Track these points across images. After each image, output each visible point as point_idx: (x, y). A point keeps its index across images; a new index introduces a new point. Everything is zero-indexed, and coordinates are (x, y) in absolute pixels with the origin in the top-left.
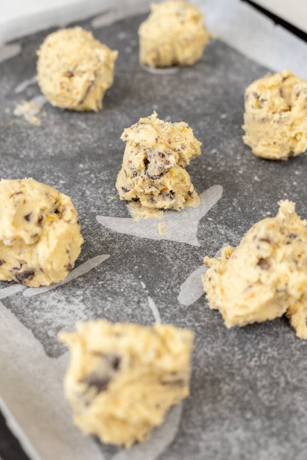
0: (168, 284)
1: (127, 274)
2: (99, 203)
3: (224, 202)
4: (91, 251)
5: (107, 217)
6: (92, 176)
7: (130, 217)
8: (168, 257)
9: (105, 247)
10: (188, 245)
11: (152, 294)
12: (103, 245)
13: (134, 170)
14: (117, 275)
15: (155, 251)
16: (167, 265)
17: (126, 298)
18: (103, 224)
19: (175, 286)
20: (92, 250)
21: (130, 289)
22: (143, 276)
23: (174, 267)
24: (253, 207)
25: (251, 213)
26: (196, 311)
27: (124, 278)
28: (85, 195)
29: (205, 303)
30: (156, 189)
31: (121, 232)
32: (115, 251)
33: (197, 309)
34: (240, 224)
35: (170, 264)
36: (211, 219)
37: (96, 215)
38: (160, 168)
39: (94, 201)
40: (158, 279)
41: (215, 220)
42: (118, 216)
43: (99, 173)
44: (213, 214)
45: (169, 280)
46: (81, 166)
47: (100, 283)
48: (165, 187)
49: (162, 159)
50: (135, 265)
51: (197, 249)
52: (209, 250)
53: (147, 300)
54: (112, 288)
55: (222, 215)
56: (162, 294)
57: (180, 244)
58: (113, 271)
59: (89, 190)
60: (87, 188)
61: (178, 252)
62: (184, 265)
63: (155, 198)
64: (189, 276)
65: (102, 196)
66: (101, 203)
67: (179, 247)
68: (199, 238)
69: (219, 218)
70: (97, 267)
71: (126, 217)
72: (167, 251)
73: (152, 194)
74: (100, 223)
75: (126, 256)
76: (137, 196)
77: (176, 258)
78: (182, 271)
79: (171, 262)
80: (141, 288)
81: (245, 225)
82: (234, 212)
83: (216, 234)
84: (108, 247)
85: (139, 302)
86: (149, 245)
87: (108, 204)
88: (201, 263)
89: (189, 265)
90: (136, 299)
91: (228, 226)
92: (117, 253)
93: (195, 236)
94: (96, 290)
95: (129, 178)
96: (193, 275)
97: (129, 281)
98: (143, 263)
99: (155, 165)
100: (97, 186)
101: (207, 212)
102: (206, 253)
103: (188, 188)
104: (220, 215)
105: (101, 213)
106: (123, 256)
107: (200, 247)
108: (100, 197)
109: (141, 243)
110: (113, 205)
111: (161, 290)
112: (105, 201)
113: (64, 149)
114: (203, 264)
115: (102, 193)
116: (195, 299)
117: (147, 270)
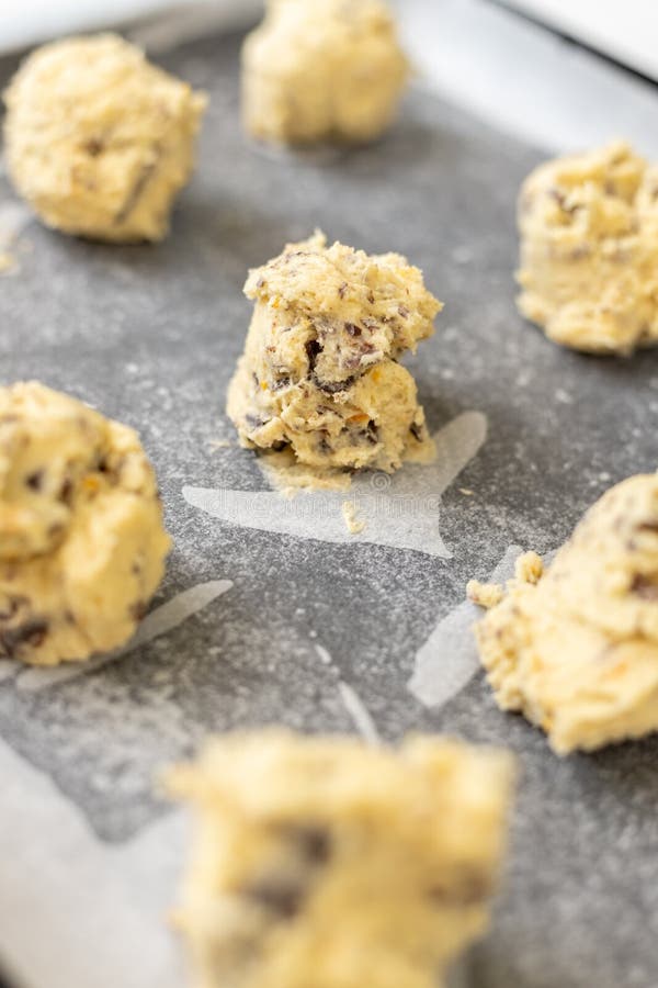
0: (385, 650)
1: (279, 628)
2: (186, 456)
3: (492, 451)
4: (180, 574)
5: (211, 491)
6: (163, 391)
7: (269, 489)
8: (376, 584)
9: (216, 562)
10: (421, 554)
11: (348, 677)
12: (209, 557)
13: (282, 370)
14: (255, 632)
15: (341, 570)
16: (375, 605)
17: (284, 687)
18: (203, 508)
19: (404, 654)
20: (183, 571)
21: (291, 665)
22: (320, 633)
23: (393, 608)
24: (565, 461)
25: (563, 477)
26: (465, 716)
27: (272, 637)
28: (149, 437)
29: (484, 695)
30: (337, 418)
31: (250, 526)
32: (241, 573)
33: (466, 710)
34: (541, 502)
35: (384, 602)
36: (468, 492)
37: (182, 486)
38: (350, 362)
39: (173, 451)
40: (359, 637)
41: (479, 492)
42: (238, 487)
43: (179, 384)
44: (472, 480)
45: (386, 640)
46: (132, 368)
47: (214, 651)
48: (356, 413)
49: (354, 341)
50: (297, 605)
51: (444, 563)
52: (474, 566)
53: (338, 692)
54: (245, 664)
55: (492, 483)
56: (374, 675)
57: (401, 552)
58: (242, 620)
59: (159, 427)
60: (154, 422)
61: (399, 572)
62: (418, 602)
63: (332, 442)
64: (433, 629)
65: (192, 441)
66: (191, 455)
67: (402, 561)
68: (446, 539)
69: (488, 490)
70: (201, 612)
71: (259, 489)
72: (371, 570)
73: (324, 432)
74: (195, 504)
75: (272, 584)
76: (285, 436)
77: (396, 588)
78: (415, 618)
79: (386, 597)
80: (319, 661)
81: (553, 505)
82: (523, 474)
83: (485, 527)
84: (223, 563)
85: (317, 697)
86: (324, 555)
87: (208, 458)
88: (457, 597)
89: (432, 604)
90: (310, 690)
91: (513, 507)
92: (248, 578)
93: (435, 533)
94: (204, 669)
95: (268, 391)
96: (444, 625)
97: (285, 645)
98: (316, 600)
99: (337, 355)
100: (177, 416)
101: (456, 474)
102: (467, 572)
103: (411, 414)
104: (488, 481)
105: (195, 481)
106: (264, 584)
107: (453, 559)
108: (188, 442)
109: (304, 551)
110: (222, 460)
111: (369, 666)
112: (201, 451)
113: (84, 328)
114: (464, 599)
115: (192, 433)
116: (459, 685)
117: (328, 618)
